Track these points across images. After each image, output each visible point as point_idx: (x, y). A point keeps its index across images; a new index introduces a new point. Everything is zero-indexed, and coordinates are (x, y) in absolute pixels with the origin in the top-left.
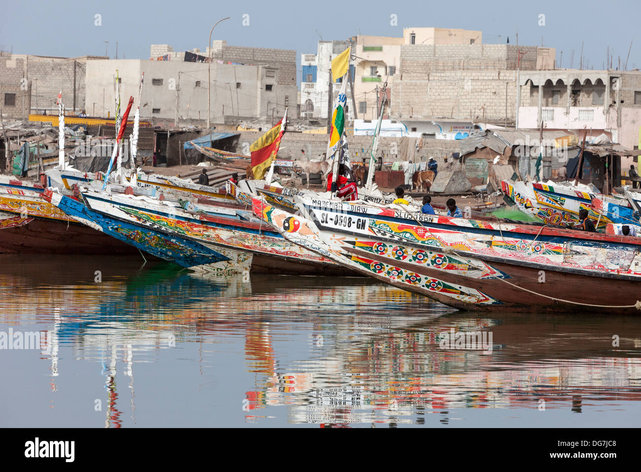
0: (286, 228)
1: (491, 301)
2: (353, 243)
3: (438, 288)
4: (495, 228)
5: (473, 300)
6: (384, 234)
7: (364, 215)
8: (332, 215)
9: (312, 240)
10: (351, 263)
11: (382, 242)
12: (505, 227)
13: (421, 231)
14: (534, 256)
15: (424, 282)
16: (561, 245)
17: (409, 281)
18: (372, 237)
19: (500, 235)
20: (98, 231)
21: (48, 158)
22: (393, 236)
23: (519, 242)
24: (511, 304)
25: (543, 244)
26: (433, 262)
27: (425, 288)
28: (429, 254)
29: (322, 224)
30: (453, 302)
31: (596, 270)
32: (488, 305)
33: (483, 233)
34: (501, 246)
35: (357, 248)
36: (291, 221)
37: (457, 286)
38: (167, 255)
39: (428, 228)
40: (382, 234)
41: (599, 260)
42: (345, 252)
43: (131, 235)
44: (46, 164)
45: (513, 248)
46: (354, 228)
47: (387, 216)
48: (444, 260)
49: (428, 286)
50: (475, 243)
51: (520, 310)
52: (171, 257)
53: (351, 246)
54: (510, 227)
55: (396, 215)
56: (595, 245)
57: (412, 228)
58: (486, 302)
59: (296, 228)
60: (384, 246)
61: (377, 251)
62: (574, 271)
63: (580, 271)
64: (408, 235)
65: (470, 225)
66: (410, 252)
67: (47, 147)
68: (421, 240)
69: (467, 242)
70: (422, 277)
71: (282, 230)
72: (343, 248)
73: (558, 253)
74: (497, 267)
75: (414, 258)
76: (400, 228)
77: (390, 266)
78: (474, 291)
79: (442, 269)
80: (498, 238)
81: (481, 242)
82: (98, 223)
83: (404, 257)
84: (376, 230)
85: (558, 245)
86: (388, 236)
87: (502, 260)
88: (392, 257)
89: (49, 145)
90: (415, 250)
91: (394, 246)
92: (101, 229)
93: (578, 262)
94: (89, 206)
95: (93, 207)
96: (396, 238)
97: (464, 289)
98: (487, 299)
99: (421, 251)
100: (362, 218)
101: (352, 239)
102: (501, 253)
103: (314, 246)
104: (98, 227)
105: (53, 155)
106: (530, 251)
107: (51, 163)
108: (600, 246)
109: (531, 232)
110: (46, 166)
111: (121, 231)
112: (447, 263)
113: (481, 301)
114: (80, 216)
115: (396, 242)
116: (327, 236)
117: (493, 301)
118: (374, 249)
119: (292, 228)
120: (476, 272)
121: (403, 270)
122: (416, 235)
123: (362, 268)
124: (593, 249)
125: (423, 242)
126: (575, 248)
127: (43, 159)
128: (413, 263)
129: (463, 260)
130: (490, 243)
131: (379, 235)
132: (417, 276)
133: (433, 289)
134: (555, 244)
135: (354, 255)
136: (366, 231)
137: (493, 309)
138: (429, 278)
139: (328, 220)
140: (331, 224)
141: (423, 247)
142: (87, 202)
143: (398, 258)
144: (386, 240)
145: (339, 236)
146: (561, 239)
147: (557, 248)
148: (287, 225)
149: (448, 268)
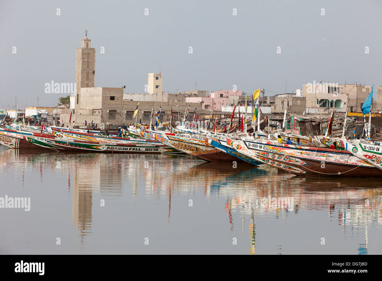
0: (238, 148)
1: (305, 172)
2: (259, 153)
3: (287, 168)
4: (303, 148)
5: (299, 172)
6: (268, 150)
7: (261, 144)
8: (252, 144)
9: (246, 152)
10: (259, 160)
11: (268, 153)
12: (306, 148)
13: (279, 149)
14: (316, 157)
15: (282, 166)
16: (325, 154)
17: (278, 166)
18: (264, 151)
19: (304, 150)
20: (225, 152)
21: (336, 130)
22: (270, 151)
23: (311, 153)
24: (311, 173)
25: (319, 153)
26: (284, 159)
27: (283, 168)
28: (282, 157)
29: (249, 147)
30: (293, 173)
31: (337, 162)
32: (304, 174)
33: (299, 150)
34: (305, 154)
35: (260, 155)
36: (239, 146)
37: (293, 167)
38: (249, 161)
39: (281, 148)
40: (267, 150)
41: (337, 159)
42: (257, 156)
43: (236, 154)
44: (334, 133)
45: (309, 155)
46: (258, 148)
47: (268, 144)
48: (287, 159)
49: (284, 167)
50: (296, 153)
51: (315, 175)
52: (250, 162)
53: (258, 154)
54: (308, 148)
55: (271, 144)
56: (336, 154)
57: (276, 148)
58: (303, 173)
59: (241, 148)
60: (268, 154)
61: (266, 156)
62: (329, 162)
63: (331, 162)
64: (275, 150)
65: (295, 147)
66: (277, 156)
67: (336, 126)
68: (280, 152)
69: (294, 153)
70: (282, 164)
71: (236, 149)
72: (256, 155)
73: (324, 156)
74: (305, 161)
75: (278, 158)
76: (273, 148)
77: (271, 161)
78: (299, 169)
79: (287, 162)
80: (304, 151)
81: (299, 153)
82: (225, 150)
83: (275, 158)
84: (265, 149)
85: (324, 154)
86: (269, 151)
87: (306, 159)
88: (271, 158)
89: (336, 125)
90: (278, 155)
91: (271, 154)
92: (226, 152)
93: (331, 159)
94: (221, 144)
95: (222, 144)
96: (272, 151)
97: (295, 168)
98: (303, 172)
99: (280, 156)
100: (261, 145)
101: (258, 152)
102: (305, 156)
103: (247, 154)
104: (225, 151)
105: (337, 129)
106: (315, 156)
107: (336, 132)
108: (338, 154)
109: (314, 149)
110: (335, 133)
111: (232, 152)
112: (288, 160)
113: (302, 172)
114: (218, 147)
115: (272, 153)
116: (250, 151)
117: (306, 172)
118: (265, 155)
119: (239, 148)
120: (298, 163)
121: (275, 162)
122: (278, 150)
123: (262, 161)
124: (335, 155)
125: (280, 153)
126: (329, 154)
127: (333, 130)
128: (278, 159)
129: (294, 159)
130: (301, 153)
131: (266, 150)
132: (280, 164)
133: (286, 168)
134: (323, 153)
135: (259, 157)
136: (262, 149)
137: (306, 175)
138: (284, 165)
139: (251, 146)
140: (251, 147)
141: (280, 154)
142: (220, 142)
143: (273, 158)
144: (268, 152)
145: (254, 151)
146: (325, 152)
147: (323, 154)
148: (238, 147)
149: (289, 161)
